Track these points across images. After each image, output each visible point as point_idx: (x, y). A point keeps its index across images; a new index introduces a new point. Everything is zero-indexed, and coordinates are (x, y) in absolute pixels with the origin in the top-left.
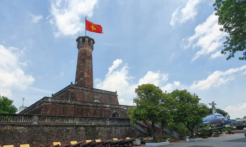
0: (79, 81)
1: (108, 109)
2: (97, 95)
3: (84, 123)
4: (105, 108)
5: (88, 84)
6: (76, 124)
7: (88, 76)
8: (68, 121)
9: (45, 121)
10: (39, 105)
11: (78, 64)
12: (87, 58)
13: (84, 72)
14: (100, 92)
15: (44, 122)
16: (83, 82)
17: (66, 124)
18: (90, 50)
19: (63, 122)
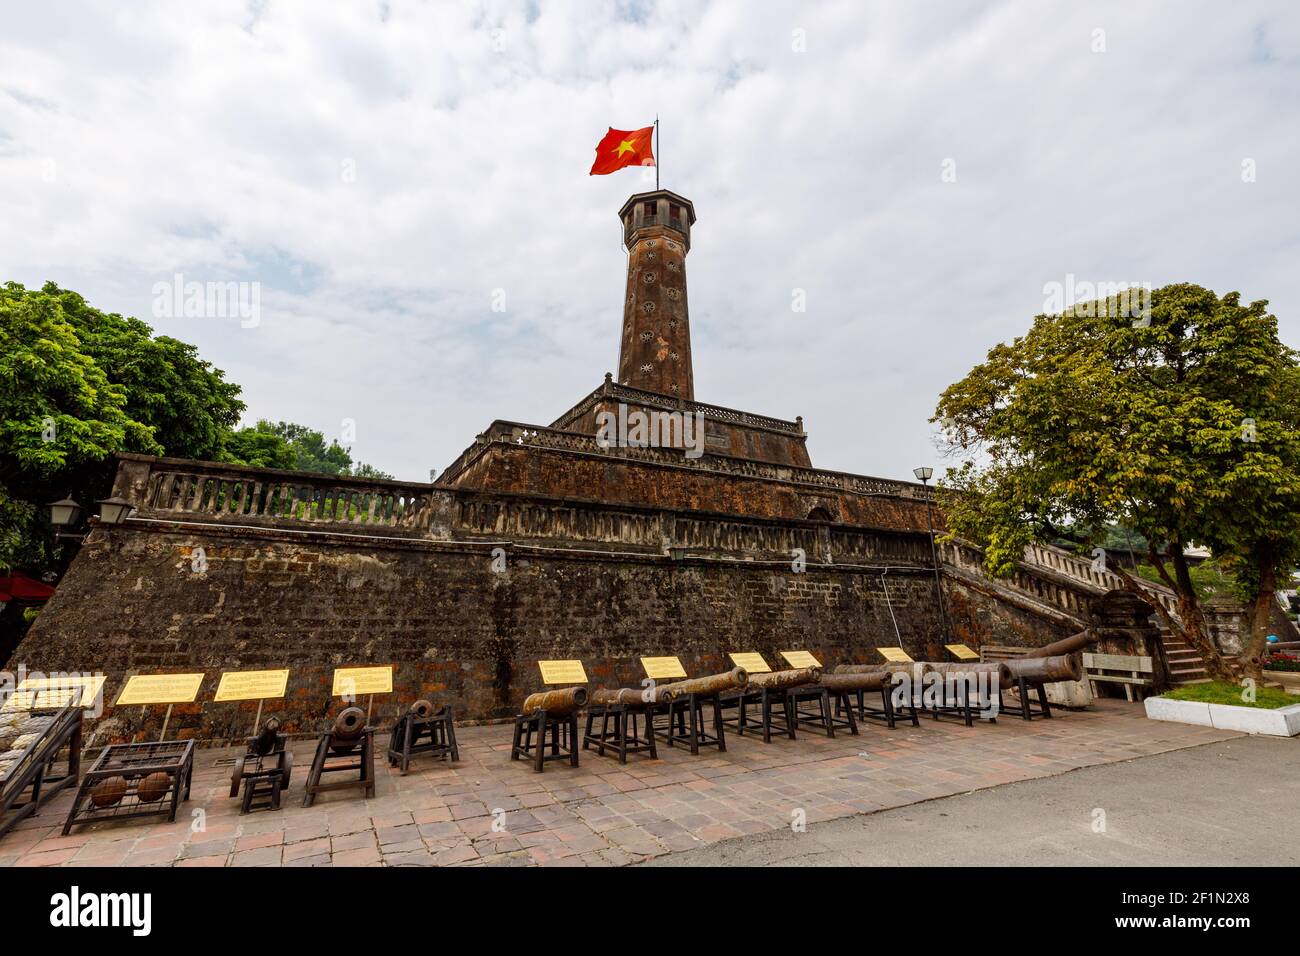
0: (636, 379)
1: (784, 489)
2: (718, 432)
3: (703, 550)
4: (769, 483)
5: (674, 387)
6: (657, 548)
7: (674, 355)
8: (616, 532)
9: (494, 528)
10: (471, 464)
11: (630, 307)
12: (666, 278)
13: (655, 340)
14: (732, 419)
15: (487, 530)
16: (650, 379)
17: (604, 546)
18: (678, 248)
19: (590, 537)
